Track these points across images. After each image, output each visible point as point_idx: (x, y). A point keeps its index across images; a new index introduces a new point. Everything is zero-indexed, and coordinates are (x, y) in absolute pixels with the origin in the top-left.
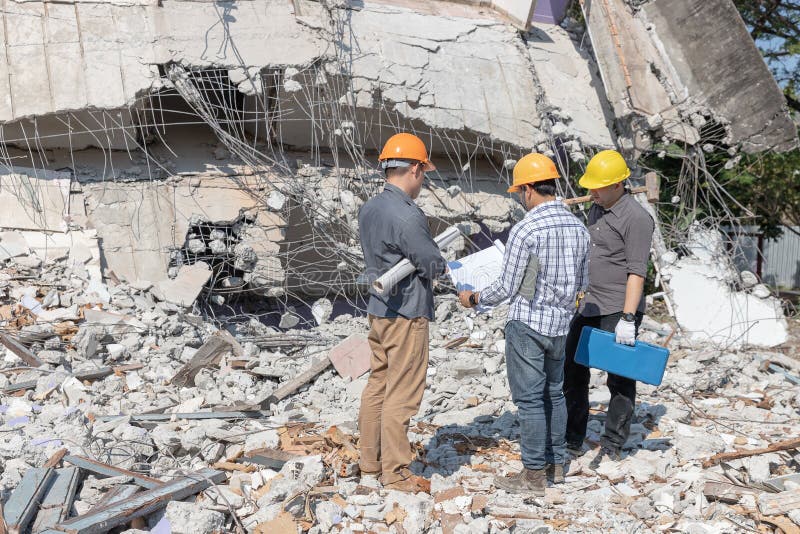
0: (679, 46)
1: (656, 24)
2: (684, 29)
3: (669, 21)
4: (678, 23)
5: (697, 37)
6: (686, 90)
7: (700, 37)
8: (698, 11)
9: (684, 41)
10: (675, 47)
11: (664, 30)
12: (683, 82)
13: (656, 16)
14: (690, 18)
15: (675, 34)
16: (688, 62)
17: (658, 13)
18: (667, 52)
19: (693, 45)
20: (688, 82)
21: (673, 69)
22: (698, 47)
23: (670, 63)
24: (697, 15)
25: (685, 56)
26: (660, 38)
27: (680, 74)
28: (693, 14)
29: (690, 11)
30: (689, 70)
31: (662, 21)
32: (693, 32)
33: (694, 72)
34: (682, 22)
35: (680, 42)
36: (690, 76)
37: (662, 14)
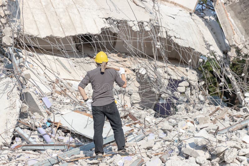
0: (239, 21)
1: (230, 13)
2: (241, 15)
3: (235, 12)
4: (238, 13)
5: (246, 19)
6: (243, 36)
7: (247, 19)
8: (245, 10)
9: (241, 20)
10: (238, 21)
11: (233, 15)
12: (242, 34)
13: (230, 10)
14: (242, 12)
15: (237, 17)
16: (243, 27)
17: (230, 9)
18: (235, 23)
19: (244, 21)
20: (244, 34)
21: (238, 29)
22: (247, 22)
23: (236, 27)
24: (245, 11)
25: (242, 25)
26: (232, 18)
27: (240, 31)
28: (244, 10)
29: (242, 9)
30: (244, 30)
31: (232, 12)
32: (244, 17)
33: (245, 30)
34: (240, 13)
35: (240, 20)
36: (244, 32)
37: (232, 10)
